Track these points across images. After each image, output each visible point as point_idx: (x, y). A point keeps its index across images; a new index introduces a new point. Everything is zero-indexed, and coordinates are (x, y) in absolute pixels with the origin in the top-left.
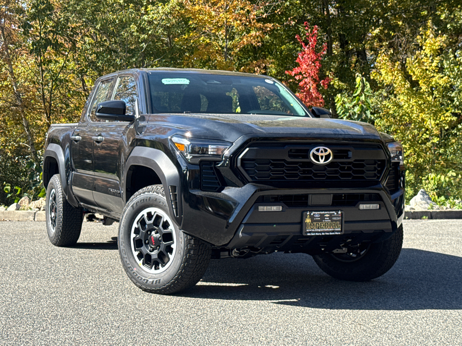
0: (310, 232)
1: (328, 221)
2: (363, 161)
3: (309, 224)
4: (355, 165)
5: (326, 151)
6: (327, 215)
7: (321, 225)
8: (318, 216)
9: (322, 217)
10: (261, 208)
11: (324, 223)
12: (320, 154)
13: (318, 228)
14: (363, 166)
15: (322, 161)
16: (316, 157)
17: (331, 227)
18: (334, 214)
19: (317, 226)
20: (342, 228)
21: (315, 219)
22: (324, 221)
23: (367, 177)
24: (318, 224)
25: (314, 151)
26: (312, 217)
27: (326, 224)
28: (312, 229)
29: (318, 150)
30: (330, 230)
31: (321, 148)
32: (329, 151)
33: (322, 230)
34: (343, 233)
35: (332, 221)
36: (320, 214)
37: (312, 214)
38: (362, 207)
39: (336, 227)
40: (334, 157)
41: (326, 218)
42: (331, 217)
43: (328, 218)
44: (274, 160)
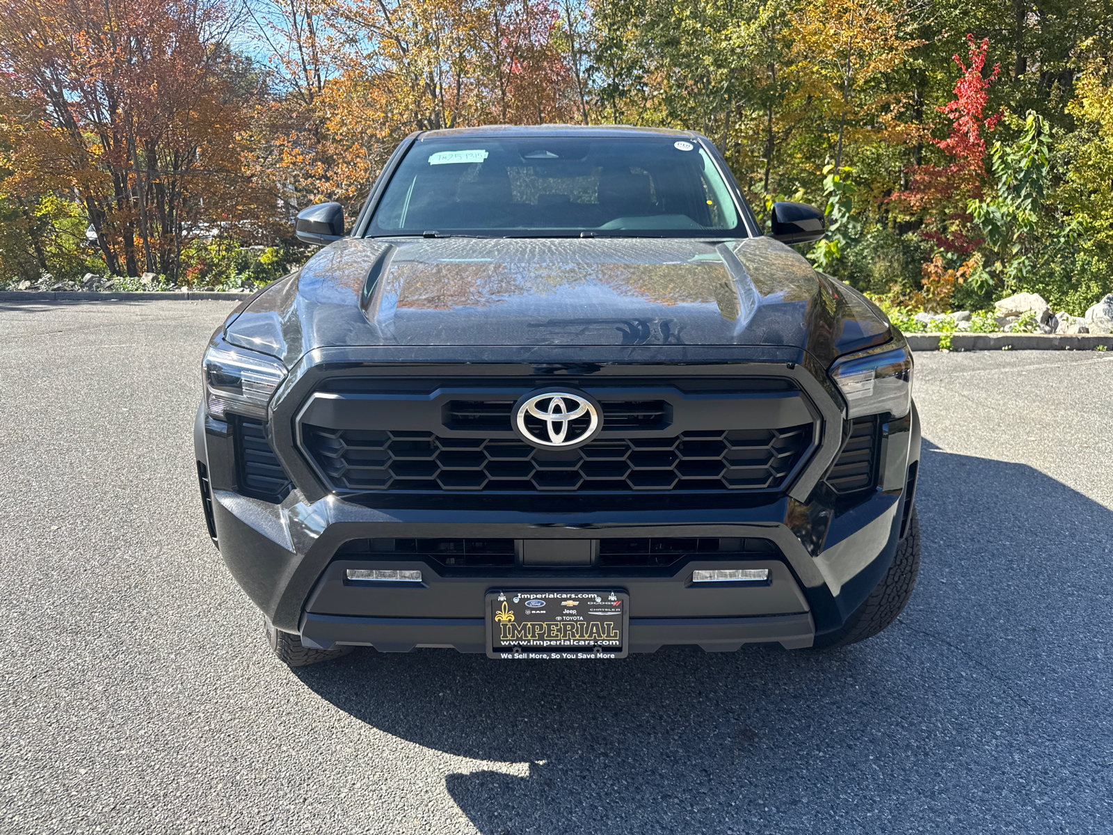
0: (509, 649)
1: (575, 618)
2: (719, 433)
3: (509, 625)
4: (688, 448)
5: (572, 406)
6: (571, 603)
7: (549, 631)
8: (539, 605)
9: (554, 609)
10: (358, 575)
11: (561, 625)
12: (549, 417)
13: (541, 638)
14: (718, 448)
15: (557, 440)
16: (537, 427)
17: (586, 637)
18: (593, 600)
19: (537, 631)
20: (621, 640)
21: (528, 612)
22: (559, 618)
23: (732, 482)
24: (541, 626)
25: (529, 406)
26: (519, 610)
27: (569, 627)
28: (518, 639)
29: (542, 406)
30: (582, 643)
31: (557, 398)
32: (585, 406)
33: (553, 643)
34: (624, 654)
35: (589, 618)
36: (544, 599)
37: (516, 600)
38: (702, 575)
39: (604, 637)
40: (606, 425)
41: (566, 611)
42: (583, 608)
43: (574, 612)
44: (396, 433)
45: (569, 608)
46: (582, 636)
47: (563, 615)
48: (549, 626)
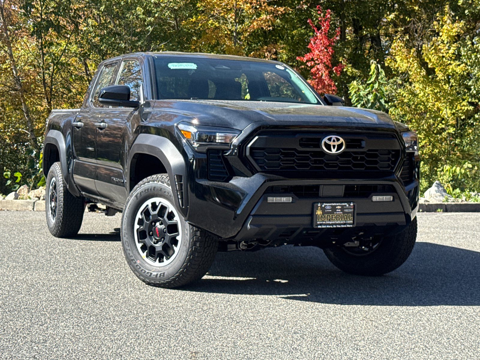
0: (321, 225)
1: (340, 213)
2: (377, 150)
3: (320, 216)
4: (368, 155)
5: (338, 140)
6: (339, 207)
8: (329, 208)
9: (334, 209)
10: (271, 199)
11: (336, 215)
12: (332, 143)
13: (330, 221)
14: (376, 156)
15: (334, 151)
16: (328, 147)
17: (343, 220)
18: (346, 206)
19: (329, 218)
20: (353, 221)
21: (326, 211)
22: (335, 213)
23: (381, 168)
24: (330, 216)
25: (325, 140)
26: (323, 209)
27: (338, 216)
28: (323, 221)
29: (330, 139)
30: (342, 222)
31: (334, 137)
32: (342, 140)
33: (333, 222)
34: (355, 225)
35: (344, 213)
36: (331, 206)
37: (323, 206)
38: (375, 198)
39: (348, 220)
40: (347, 147)
41: (337, 210)
42: (342, 209)
43: (340, 210)
44: (284, 149)
45: (338, 209)
46: (342, 219)
47: (336, 212)
48: (332, 216)
